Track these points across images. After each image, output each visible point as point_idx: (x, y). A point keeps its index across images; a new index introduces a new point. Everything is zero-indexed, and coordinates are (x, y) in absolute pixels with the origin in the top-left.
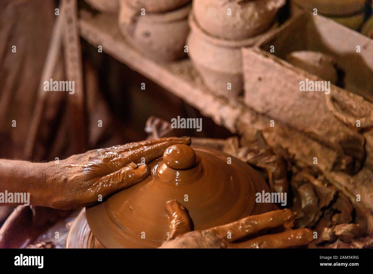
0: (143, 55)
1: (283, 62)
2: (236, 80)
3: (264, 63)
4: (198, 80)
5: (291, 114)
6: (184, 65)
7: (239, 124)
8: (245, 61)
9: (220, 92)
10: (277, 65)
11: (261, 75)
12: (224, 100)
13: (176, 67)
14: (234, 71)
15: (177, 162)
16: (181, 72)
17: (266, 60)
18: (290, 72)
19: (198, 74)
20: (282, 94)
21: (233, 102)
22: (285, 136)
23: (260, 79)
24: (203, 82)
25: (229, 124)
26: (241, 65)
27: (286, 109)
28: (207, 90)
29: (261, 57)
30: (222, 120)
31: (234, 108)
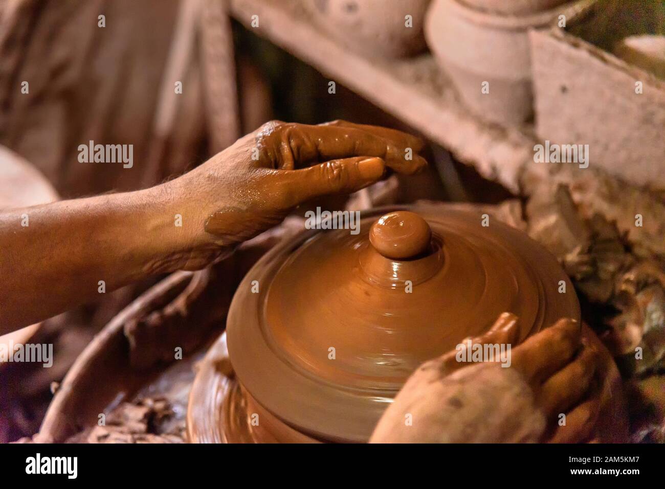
0: (346, 48)
1: (607, 56)
2: (520, 92)
3: (570, 59)
4: (448, 94)
5: (623, 155)
6: (423, 65)
7: (525, 177)
8: (536, 55)
9: (491, 117)
10: (596, 62)
11: (567, 83)
12: (498, 131)
13: (408, 69)
14: (515, 74)
15: (396, 245)
16: (418, 79)
17: (574, 52)
18: (621, 76)
19: (449, 83)
20: (604, 118)
21: (514, 134)
22: (612, 198)
23: (564, 90)
24: (458, 98)
25: (508, 177)
26: (528, 62)
27: (613, 146)
28: (465, 113)
29: (565, 47)
30: (494, 169)
31: (516, 146)
